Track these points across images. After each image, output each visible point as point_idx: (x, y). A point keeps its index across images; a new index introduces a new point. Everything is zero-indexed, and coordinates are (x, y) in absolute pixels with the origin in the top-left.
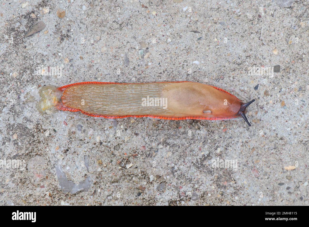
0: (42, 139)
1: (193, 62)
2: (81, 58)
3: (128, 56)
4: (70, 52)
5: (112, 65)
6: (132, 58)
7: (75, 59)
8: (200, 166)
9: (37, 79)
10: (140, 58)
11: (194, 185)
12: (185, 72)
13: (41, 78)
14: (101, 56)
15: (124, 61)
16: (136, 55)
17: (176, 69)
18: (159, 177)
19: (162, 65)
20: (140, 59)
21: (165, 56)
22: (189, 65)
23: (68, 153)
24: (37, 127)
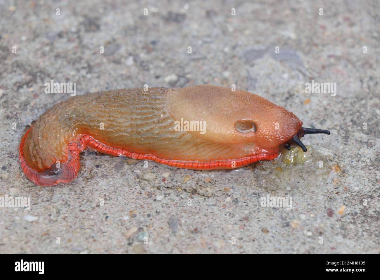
0: (337, 116)
1: (38, 220)
2: (265, 231)
3: (169, 231)
4: (288, 238)
5: (203, 219)
6: (162, 229)
7: (278, 227)
8: (38, 74)
9: (354, 199)
10: (145, 228)
11: (51, 50)
12: (55, 204)
13: (345, 200)
14: (226, 234)
15: (178, 224)
16: (155, 233)
17: (72, 209)
18: (117, 62)
19: (102, 215)
20: (147, 226)
21: (93, 230)
22: (47, 216)
23: (287, 95)
24: (347, 134)
